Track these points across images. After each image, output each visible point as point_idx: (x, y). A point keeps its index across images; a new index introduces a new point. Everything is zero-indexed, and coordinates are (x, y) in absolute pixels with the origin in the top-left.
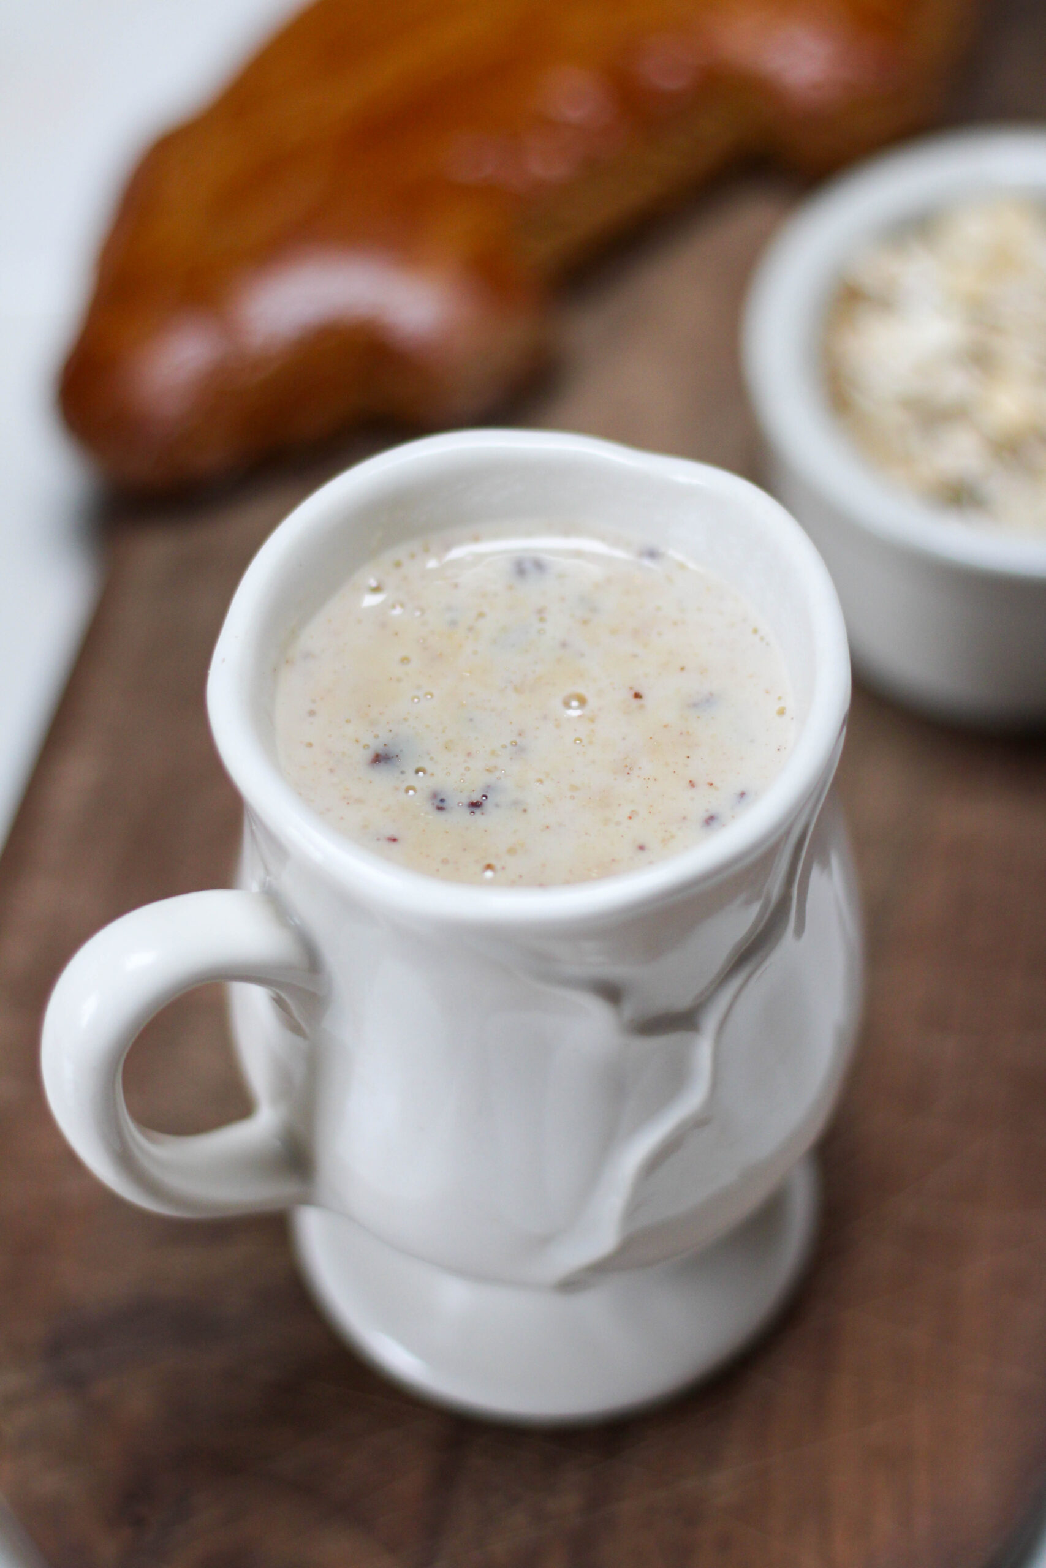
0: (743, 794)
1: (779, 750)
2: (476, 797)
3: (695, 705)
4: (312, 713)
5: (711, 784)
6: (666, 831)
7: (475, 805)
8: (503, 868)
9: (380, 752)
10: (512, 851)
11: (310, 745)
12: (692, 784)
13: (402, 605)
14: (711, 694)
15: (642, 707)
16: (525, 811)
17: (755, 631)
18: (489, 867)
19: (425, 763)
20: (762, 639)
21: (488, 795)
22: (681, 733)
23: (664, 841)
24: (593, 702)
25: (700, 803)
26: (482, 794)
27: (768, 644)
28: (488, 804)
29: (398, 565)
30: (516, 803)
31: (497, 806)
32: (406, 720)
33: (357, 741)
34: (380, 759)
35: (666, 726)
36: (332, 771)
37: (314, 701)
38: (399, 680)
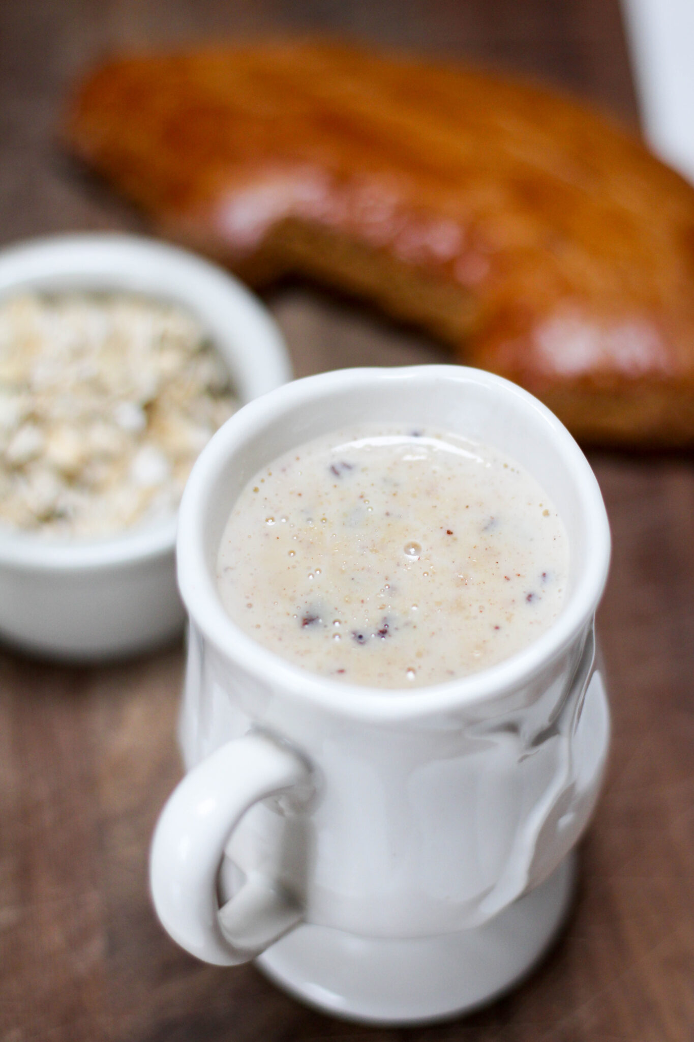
0: (544, 575)
1: (555, 539)
2: (381, 627)
3: (486, 528)
4: (250, 606)
5: (519, 575)
6: (506, 613)
7: (383, 633)
8: (420, 667)
9: (306, 617)
10: (419, 655)
11: (258, 626)
12: (507, 578)
13: (273, 520)
14: (492, 518)
15: (455, 540)
16: (415, 627)
17: (506, 466)
18: (409, 670)
19: (337, 616)
20: (513, 470)
21: (389, 624)
22: (486, 549)
23: (509, 619)
24: (423, 545)
25: (518, 590)
26: (384, 625)
27: (518, 472)
28: (391, 630)
29: (256, 490)
30: (407, 624)
31: (397, 629)
32: (311, 591)
33: (288, 614)
34: (308, 621)
35: (475, 547)
36: (280, 639)
37: (248, 597)
38: (294, 567)
